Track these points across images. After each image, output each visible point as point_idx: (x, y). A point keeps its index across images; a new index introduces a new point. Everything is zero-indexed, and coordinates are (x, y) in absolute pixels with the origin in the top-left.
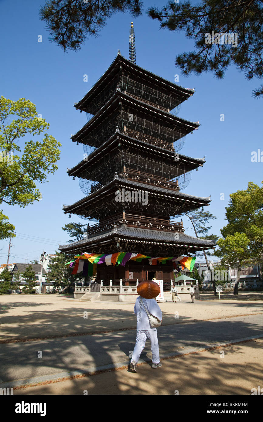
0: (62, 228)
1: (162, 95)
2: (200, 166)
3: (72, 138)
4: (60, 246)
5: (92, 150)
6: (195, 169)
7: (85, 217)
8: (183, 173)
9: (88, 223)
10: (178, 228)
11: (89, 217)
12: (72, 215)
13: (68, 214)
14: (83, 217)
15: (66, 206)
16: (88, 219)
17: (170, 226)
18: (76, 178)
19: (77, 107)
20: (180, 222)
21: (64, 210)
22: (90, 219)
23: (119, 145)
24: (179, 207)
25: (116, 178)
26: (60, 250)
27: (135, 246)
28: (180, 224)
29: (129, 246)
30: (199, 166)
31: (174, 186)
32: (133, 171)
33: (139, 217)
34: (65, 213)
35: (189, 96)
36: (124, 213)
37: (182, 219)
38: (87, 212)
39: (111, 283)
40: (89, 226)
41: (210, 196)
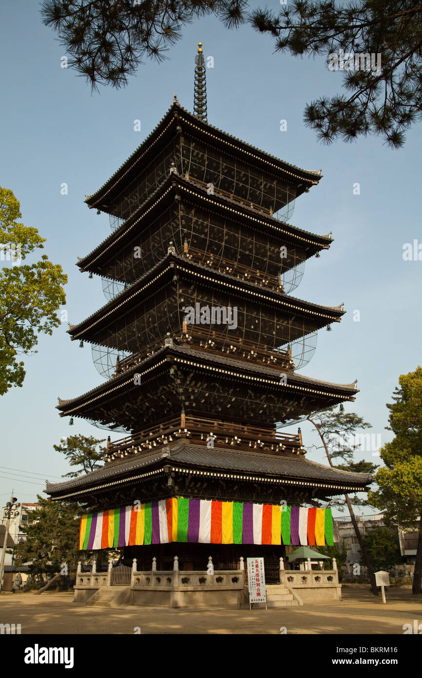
0: (55, 446)
1: (259, 183)
2: (334, 321)
3: (79, 265)
4: (49, 485)
5: (119, 288)
6: (326, 328)
7: (103, 423)
8: (300, 335)
9: (109, 437)
10: (294, 446)
11: (112, 424)
12: (75, 419)
13: (69, 418)
14: (98, 423)
15: (64, 401)
16: (110, 427)
17: (277, 443)
18: (85, 343)
19: (92, 202)
20: (297, 434)
21: (60, 408)
22: (112, 428)
23: (175, 278)
24: (293, 404)
25: (169, 344)
26: (48, 494)
27: (205, 485)
28: (297, 438)
29: (193, 484)
30: (332, 321)
31: (284, 361)
32: (202, 330)
33: (213, 424)
34: (62, 415)
35: (310, 185)
36: (183, 416)
37: (299, 428)
38: (107, 414)
39: (154, 564)
40: (111, 442)
41: (356, 382)
